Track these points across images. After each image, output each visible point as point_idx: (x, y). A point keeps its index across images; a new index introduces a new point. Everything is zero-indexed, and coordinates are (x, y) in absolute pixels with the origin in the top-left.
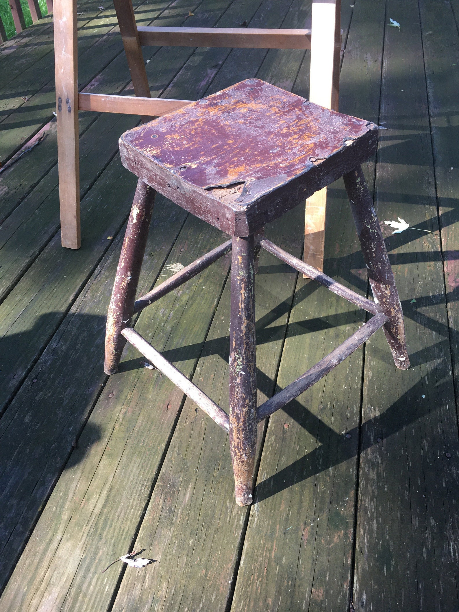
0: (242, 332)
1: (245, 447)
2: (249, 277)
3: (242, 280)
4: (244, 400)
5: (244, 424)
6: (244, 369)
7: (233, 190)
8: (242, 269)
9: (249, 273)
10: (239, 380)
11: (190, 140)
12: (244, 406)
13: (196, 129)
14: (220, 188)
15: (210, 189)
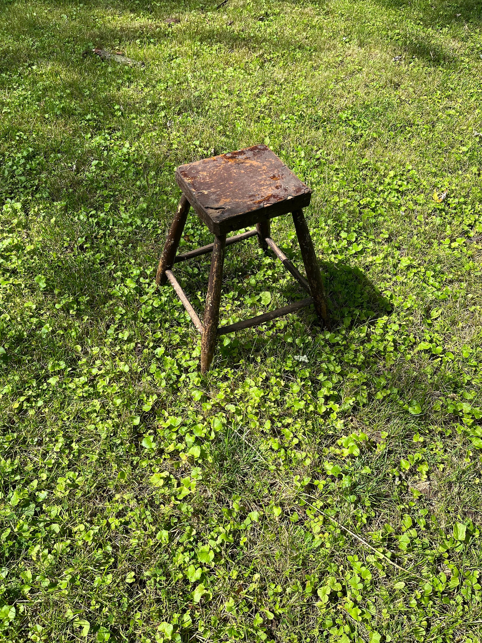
0: (213, 283)
1: (207, 345)
2: (220, 256)
3: (216, 257)
4: (210, 320)
5: (208, 333)
6: (211, 303)
7: (218, 211)
8: (217, 251)
9: (220, 254)
10: (208, 309)
11: (210, 177)
12: (209, 323)
13: (217, 171)
14: (212, 208)
15: (207, 208)
